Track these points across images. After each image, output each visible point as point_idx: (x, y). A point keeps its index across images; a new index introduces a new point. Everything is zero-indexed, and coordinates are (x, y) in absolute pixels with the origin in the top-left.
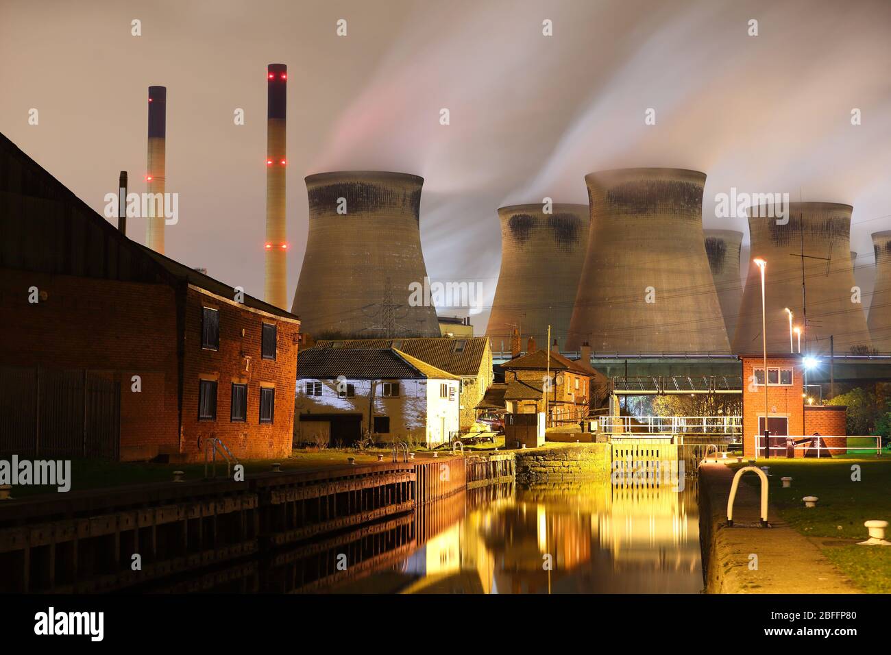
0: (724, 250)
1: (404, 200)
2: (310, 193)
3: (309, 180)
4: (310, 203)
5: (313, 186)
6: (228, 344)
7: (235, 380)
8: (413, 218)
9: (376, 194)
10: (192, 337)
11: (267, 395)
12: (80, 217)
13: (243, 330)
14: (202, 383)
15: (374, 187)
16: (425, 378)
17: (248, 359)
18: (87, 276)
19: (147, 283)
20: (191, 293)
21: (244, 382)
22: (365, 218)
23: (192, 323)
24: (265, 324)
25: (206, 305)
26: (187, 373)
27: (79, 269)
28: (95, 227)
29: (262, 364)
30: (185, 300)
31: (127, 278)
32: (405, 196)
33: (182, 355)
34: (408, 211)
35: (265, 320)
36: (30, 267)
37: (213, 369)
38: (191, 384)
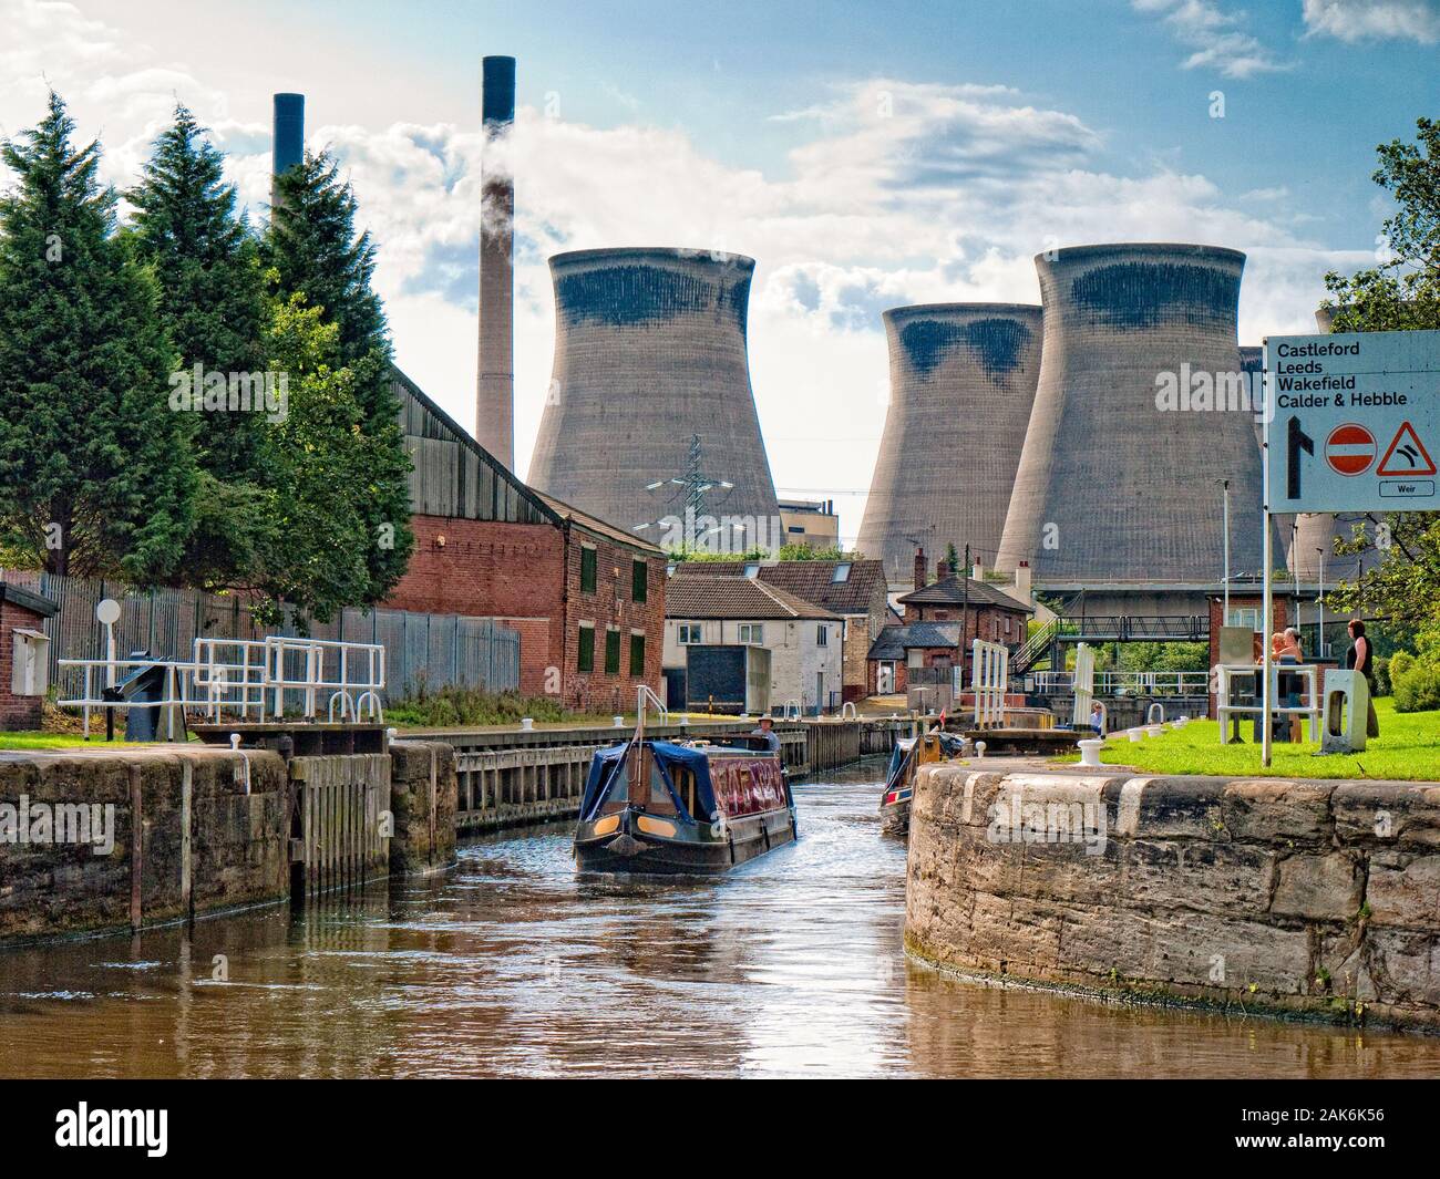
1: (720, 298)
2: (558, 284)
5: (565, 274)
6: (604, 586)
7: (609, 627)
8: (736, 330)
9: (671, 288)
10: (574, 580)
11: (638, 643)
12: (471, 455)
13: (616, 570)
14: (582, 631)
15: (669, 275)
16: (798, 618)
17: (620, 602)
18: (478, 519)
19: (532, 523)
20: (573, 533)
21: (617, 628)
22: (653, 328)
23: (574, 566)
24: (635, 562)
25: (585, 544)
26: (569, 619)
27: (470, 512)
28: (484, 465)
29: (634, 607)
30: (567, 542)
31: (514, 519)
32: (722, 289)
33: (565, 600)
34: (727, 317)
35: (637, 558)
36: (429, 511)
37: (590, 614)
38: (572, 632)
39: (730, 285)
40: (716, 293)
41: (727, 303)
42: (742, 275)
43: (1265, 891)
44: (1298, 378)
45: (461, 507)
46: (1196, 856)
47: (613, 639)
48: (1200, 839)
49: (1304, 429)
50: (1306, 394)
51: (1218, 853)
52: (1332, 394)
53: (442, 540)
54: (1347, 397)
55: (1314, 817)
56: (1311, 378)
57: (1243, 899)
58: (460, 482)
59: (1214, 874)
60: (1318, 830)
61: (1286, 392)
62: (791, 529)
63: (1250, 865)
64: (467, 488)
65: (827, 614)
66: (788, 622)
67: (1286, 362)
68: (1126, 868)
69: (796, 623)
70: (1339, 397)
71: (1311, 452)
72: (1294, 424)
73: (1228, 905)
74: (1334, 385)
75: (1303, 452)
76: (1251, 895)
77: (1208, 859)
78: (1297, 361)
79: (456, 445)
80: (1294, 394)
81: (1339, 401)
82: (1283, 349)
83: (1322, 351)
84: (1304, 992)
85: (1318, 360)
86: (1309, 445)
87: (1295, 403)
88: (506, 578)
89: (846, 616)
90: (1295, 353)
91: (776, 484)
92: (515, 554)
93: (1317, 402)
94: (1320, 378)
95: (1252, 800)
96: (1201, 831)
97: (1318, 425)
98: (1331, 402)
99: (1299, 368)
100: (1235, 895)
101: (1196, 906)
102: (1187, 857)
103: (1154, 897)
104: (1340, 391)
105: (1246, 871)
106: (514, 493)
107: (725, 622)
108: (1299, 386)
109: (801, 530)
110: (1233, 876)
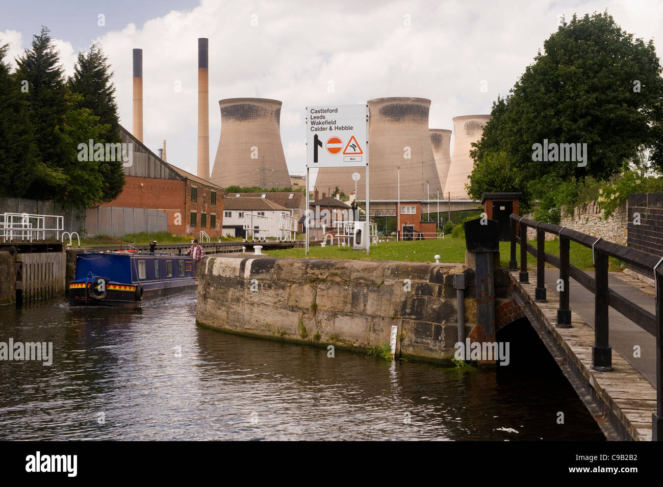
0: (442, 140)
1: (272, 114)
2: (221, 109)
3: (221, 102)
4: (222, 115)
5: (224, 106)
6: (200, 200)
7: (202, 212)
8: (276, 123)
9: (256, 110)
10: (188, 198)
11: (213, 218)
12: (152, 158)
13: (205, 194)
14: (192, 214)
15: (256, 106)
16: (275, 210)
17: (206, 205)
18: (155, 178)
19: (174, 179)
20: (188, 182)
21: (205, 213)
22: (251, 123)
23: (189, 193)
24: (212, 192)
25: (193, 186)
26: (187, 210)
27: (152, 175)
28: (157, 161)
29: (212, 206)
30: (186, 185)
31: (168, 178)
32: (272, 111)
33: (185, 203)
34: (274, 119)
35: (212, 190)
36: (138, 176)
37: (195, 208)
38: (188, 214)
39: (274, 109)
40: (270, 112)
41: (274, 115)
42: (278, 106)
43: (286, 298)
44: (317, 120)
45: (149, 174)
46: (266, 286)
47: (204, 216)
48: (268, 280)
49: (319, 139)
50: (320, 126)
51: (273, 285)
52: (328, 126)
53: (142, 185)
54: (333, 128)
55: (301, 272)
56: (322, 121)
57: (280, 301)
58: (148, 167)
59: (271, 292)
60: (302, 277)
61: (313, 126)
62: (294, 184)
63: (282, 289)
64: (151, 168)
65: (286, 209)
66: (272, 211)
67: (313, 115)
68: (246, 290)
69: (274, 211)
70: (331, 127)
71: (321, 147)
72: (316, 137)
73: (275, 303)
74: (329, 123)
75: (319, 146)
76: (282, 299)
77: (270, 287)
78: (316, 115)
79: (147, 155)
80: (316, 126)
81: (331, 129)
82: (313, 111)
83: (325, 111)
84: (297, 333)
85: (324, 114)
86: (321, 144)
87: (316, 130)
88: (165, 197)
89: (291, 209)
90: (316, 112)
91: (289, 170)
92: (168, 189)
93: (323, 129)
94: (324, 120)
95: (284, 266)
96: (268, 277)
97: (324, 137)
98: (328, 129)
99: (317, 117)
100: (277, 299)
101: (266, 303)
102: (264, 286)
103: (254, 300)
104: (331, 125)
105: (281, 291)
106: (167, 170)
107: (253, 212)
108: (318, 124)
109: (298, 184)
110: (277, 293)
